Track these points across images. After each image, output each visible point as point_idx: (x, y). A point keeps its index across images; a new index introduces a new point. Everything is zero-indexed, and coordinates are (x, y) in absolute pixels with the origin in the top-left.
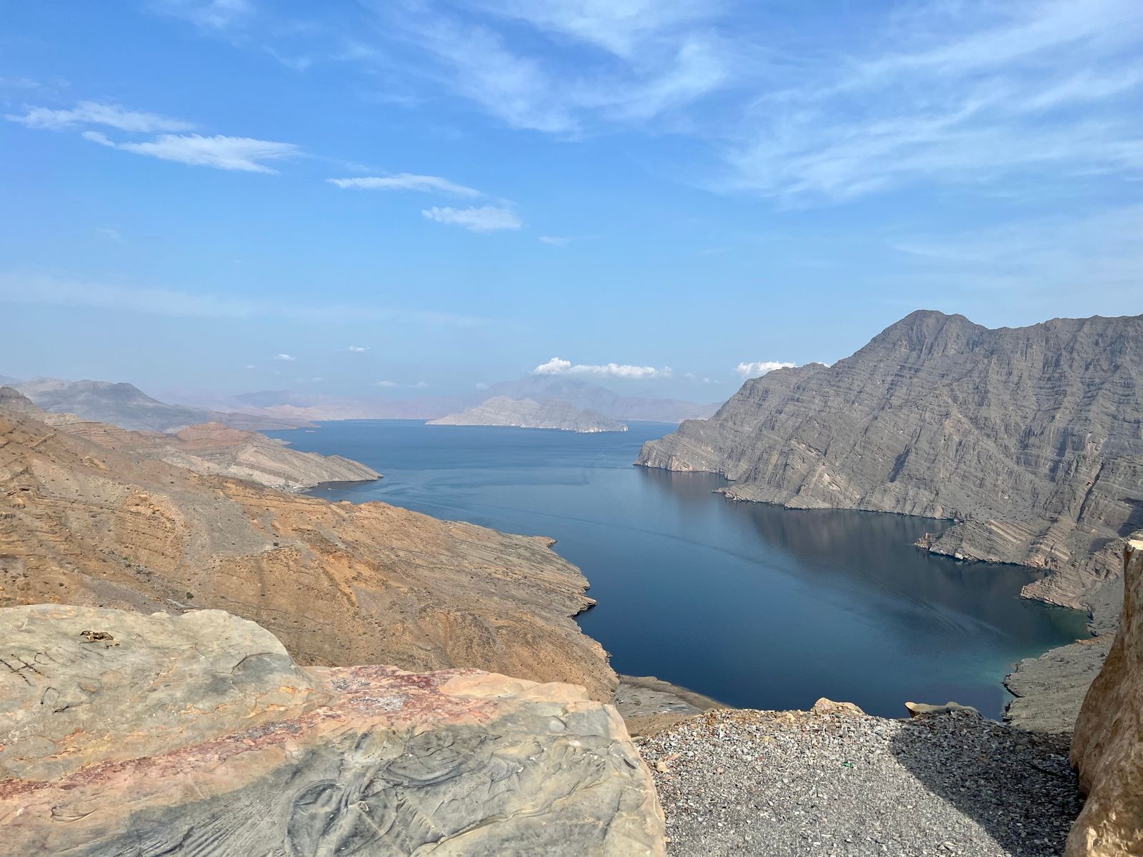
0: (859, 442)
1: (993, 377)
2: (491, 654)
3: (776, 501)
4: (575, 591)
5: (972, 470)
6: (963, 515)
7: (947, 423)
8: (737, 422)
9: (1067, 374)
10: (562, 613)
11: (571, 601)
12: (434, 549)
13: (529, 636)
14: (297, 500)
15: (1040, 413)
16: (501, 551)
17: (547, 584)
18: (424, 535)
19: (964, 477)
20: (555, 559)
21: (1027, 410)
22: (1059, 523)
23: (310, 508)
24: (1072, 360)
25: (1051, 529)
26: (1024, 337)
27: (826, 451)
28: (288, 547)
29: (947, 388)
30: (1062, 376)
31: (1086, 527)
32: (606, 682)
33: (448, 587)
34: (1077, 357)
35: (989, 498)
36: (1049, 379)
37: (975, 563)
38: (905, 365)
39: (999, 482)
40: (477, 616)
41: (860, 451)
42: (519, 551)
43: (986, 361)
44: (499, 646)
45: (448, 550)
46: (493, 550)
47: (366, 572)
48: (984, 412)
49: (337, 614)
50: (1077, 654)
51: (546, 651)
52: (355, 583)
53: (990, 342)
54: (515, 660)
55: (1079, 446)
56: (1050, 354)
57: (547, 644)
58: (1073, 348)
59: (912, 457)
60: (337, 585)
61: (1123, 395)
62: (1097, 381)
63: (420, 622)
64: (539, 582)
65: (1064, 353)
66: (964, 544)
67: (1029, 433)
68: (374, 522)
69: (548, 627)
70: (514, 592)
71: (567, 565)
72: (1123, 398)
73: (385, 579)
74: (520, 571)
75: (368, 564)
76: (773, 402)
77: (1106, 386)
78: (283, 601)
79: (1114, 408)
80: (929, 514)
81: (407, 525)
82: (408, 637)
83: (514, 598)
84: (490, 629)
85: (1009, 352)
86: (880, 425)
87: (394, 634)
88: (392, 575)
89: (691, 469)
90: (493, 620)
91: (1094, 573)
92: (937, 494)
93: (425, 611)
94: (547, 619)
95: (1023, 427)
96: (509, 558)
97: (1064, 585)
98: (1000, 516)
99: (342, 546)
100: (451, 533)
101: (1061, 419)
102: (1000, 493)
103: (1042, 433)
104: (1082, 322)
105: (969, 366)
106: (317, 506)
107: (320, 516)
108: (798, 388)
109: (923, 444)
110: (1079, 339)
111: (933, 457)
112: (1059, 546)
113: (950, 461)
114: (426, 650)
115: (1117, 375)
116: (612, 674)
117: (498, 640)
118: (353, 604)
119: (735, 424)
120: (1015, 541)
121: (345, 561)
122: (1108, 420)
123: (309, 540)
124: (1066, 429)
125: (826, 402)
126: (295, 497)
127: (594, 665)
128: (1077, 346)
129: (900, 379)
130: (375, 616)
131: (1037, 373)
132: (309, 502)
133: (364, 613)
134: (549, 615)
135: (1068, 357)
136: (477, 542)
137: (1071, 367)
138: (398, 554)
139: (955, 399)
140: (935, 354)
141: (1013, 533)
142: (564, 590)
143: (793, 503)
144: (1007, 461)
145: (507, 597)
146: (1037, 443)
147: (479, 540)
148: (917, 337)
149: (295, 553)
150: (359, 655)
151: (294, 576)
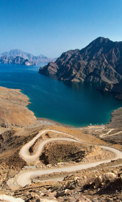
1: (113, 53)
2: (8, 115)
7: (104, 63)
10: (24, 105)
11: (26, 103)
13: (16, 111)
16: (9, 93)
20: (21, 94)
37: (107, 92)
40: (4, 107)
42: (13, 92)
54: (14, 116)
57: (21, 112)
64: (18, 99)
71: (24, 95)
74: (13, 97)
76: (68, 58)
80: (99, 82)
83: (13, 103)
90: (8, 108)
92: (101, 78)
98: (112, 82)
108: (74, 55)
116: (35, 117)
117: (10, 112)
134: (21, 106)
142: (24, 101)
143: (72, 80)
144: (115, 71)
147: (3, 90)
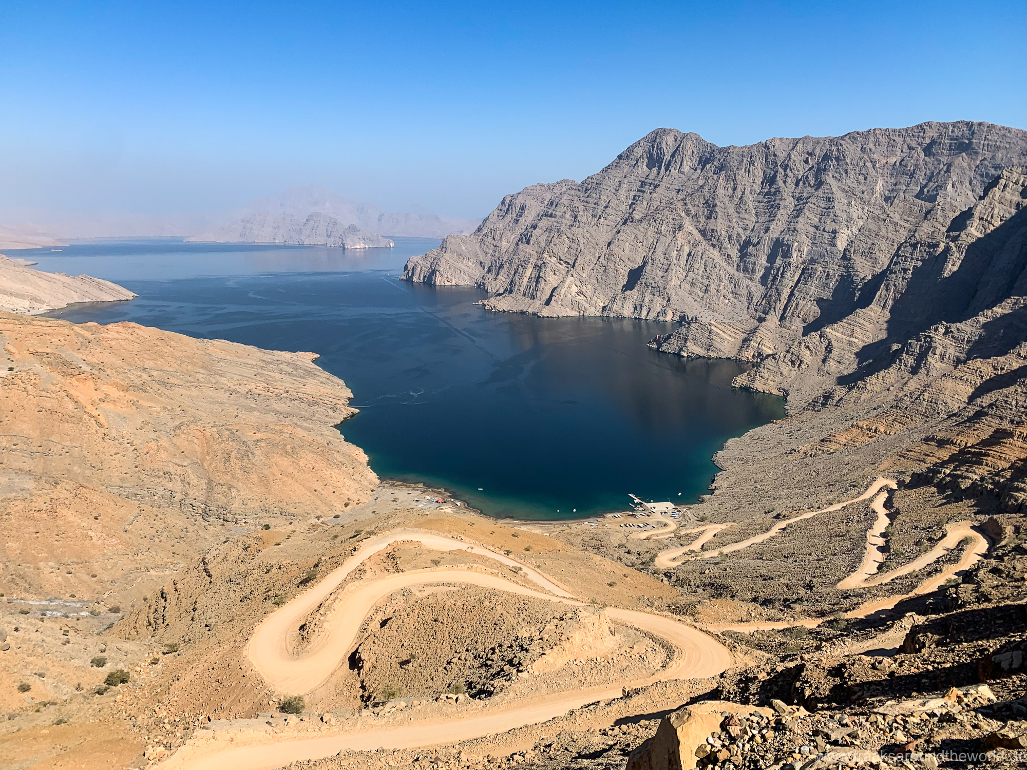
0: (603, 255)
1: (721, 192)
2: (251, 466)
3: (530, 311)
4: (338, 402)
5: (699, 278)
6: (690, 319)
7: (679, 235)
8: (496, 238)
9: (781, 189)
10: (325, 423)
11: (335, 412)
12: (189, 367)
13: (289, 447)
14: (34, 323)
15: (758, 224)
16: (262, 368)
17: (310, 397)
18: (178, 354)
19: (692, 284)
20: (318, 373)
21: (747, 222)
22: (766, 322)
23: (49, 330)
24: (786, 176)
25: (760, 328)
26: (748, 155)
27: (574, 263)
28: (25, 371)
29: (681, 203)
30: (778, 191)
31: (787, 324)
32: (366, 483)
33: (205, 405)
34: (790, 174)
35: (712, 302)
36: (767, 194)
37: (697, 358)
38: (647, 181)
39: (721, 288)
40: (235, 431)
41: (605, 263)
42: (281, 366)
43: (715, 177)
44: (259, 457)
45: (203, 367)
46: (253, 366)
47: (114, 393)
48: (711, 225)
49: (86, 436)
50: (771, 432)
51: (306, 460)
52: (103, 405)
53: (719, 160)
54: (275, 469)
55: (787, 254)
56: (768, 171)
57: (307, 452)
58: (787, 166)
59: (648, 268)
60: (83, 407)
61: (825, 208)
62: (805, 195)
63: (175, 440)
64: (301, 396)
65: (780, 170)
66: (688, 344)
67: (748, 243)
68: (122, 342)
69: (309, 437)
70: (276, 406)
71: (331, 378)
72: (825, 210)
73: (135, 400)
74: (281, 386)
75: (116, 385)
76: (529, 218)
77: (811, 200)
78: (24, 426)
79: (817, 220)
80: (661, 318)
81: (159, 344)
82: (163, 455)
83: (276, 412)
84: (249, 442)
85: (735, 169)
86: (623, 238)
87: (148, 453)
88: (144, 394)
89: (454, 283)
90: (252, 434)
91: (790, 363)
92: (669, 300)
93: (179, 429)
94: (309, 430)
95: (744, 238)
96: (270, 374)
97: (766, 375)
98: (721, 317)
99: (88, 369)
100: (208, 352)
101: (776, 230)
102: (722, 298)
103: (758, 243)
104: (796, 142)
105: (701, 182)
106: (57, 329)
107: (62, 339)
108: (552, 204)
109: (659, 255)
110: (793, 157)
111: (666, 267)
112: (766, 342)
113: (681, 270)
114: (183, 466)
115: (820, 191)
117: (257, 452)
118: (101, 426)
119: (494, 239)
120: (730, 339)
121: (90, 384)
122: (812, 230)
123: (49, 364)
124: (778, 239)
125: (575, 217)
126: (32, 320)
127: (355, 469)
128: (791, 164)
129: (641, 194)
130: (127, 436)
131: (757, 188)
132: (49, 324)
133: (114, 433)
134: (311, 426)
135: (783, 173)
136: (235, 359)
137: (785, 182)
138: (150, 374)
139: (688, 213)
140: (673, 170)
141: (729, 333)
142: (326, 402)
143: (545, 312)
144: (729, 268)
145: (268, 412)
146: (754, 252)
147: (238, 357)
148: (658, 154)
149: (33, 377)
150: (112, 475)
151: (35, 401)
